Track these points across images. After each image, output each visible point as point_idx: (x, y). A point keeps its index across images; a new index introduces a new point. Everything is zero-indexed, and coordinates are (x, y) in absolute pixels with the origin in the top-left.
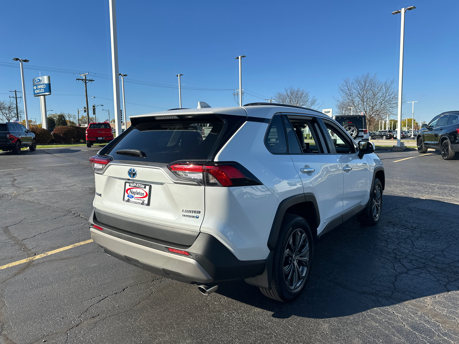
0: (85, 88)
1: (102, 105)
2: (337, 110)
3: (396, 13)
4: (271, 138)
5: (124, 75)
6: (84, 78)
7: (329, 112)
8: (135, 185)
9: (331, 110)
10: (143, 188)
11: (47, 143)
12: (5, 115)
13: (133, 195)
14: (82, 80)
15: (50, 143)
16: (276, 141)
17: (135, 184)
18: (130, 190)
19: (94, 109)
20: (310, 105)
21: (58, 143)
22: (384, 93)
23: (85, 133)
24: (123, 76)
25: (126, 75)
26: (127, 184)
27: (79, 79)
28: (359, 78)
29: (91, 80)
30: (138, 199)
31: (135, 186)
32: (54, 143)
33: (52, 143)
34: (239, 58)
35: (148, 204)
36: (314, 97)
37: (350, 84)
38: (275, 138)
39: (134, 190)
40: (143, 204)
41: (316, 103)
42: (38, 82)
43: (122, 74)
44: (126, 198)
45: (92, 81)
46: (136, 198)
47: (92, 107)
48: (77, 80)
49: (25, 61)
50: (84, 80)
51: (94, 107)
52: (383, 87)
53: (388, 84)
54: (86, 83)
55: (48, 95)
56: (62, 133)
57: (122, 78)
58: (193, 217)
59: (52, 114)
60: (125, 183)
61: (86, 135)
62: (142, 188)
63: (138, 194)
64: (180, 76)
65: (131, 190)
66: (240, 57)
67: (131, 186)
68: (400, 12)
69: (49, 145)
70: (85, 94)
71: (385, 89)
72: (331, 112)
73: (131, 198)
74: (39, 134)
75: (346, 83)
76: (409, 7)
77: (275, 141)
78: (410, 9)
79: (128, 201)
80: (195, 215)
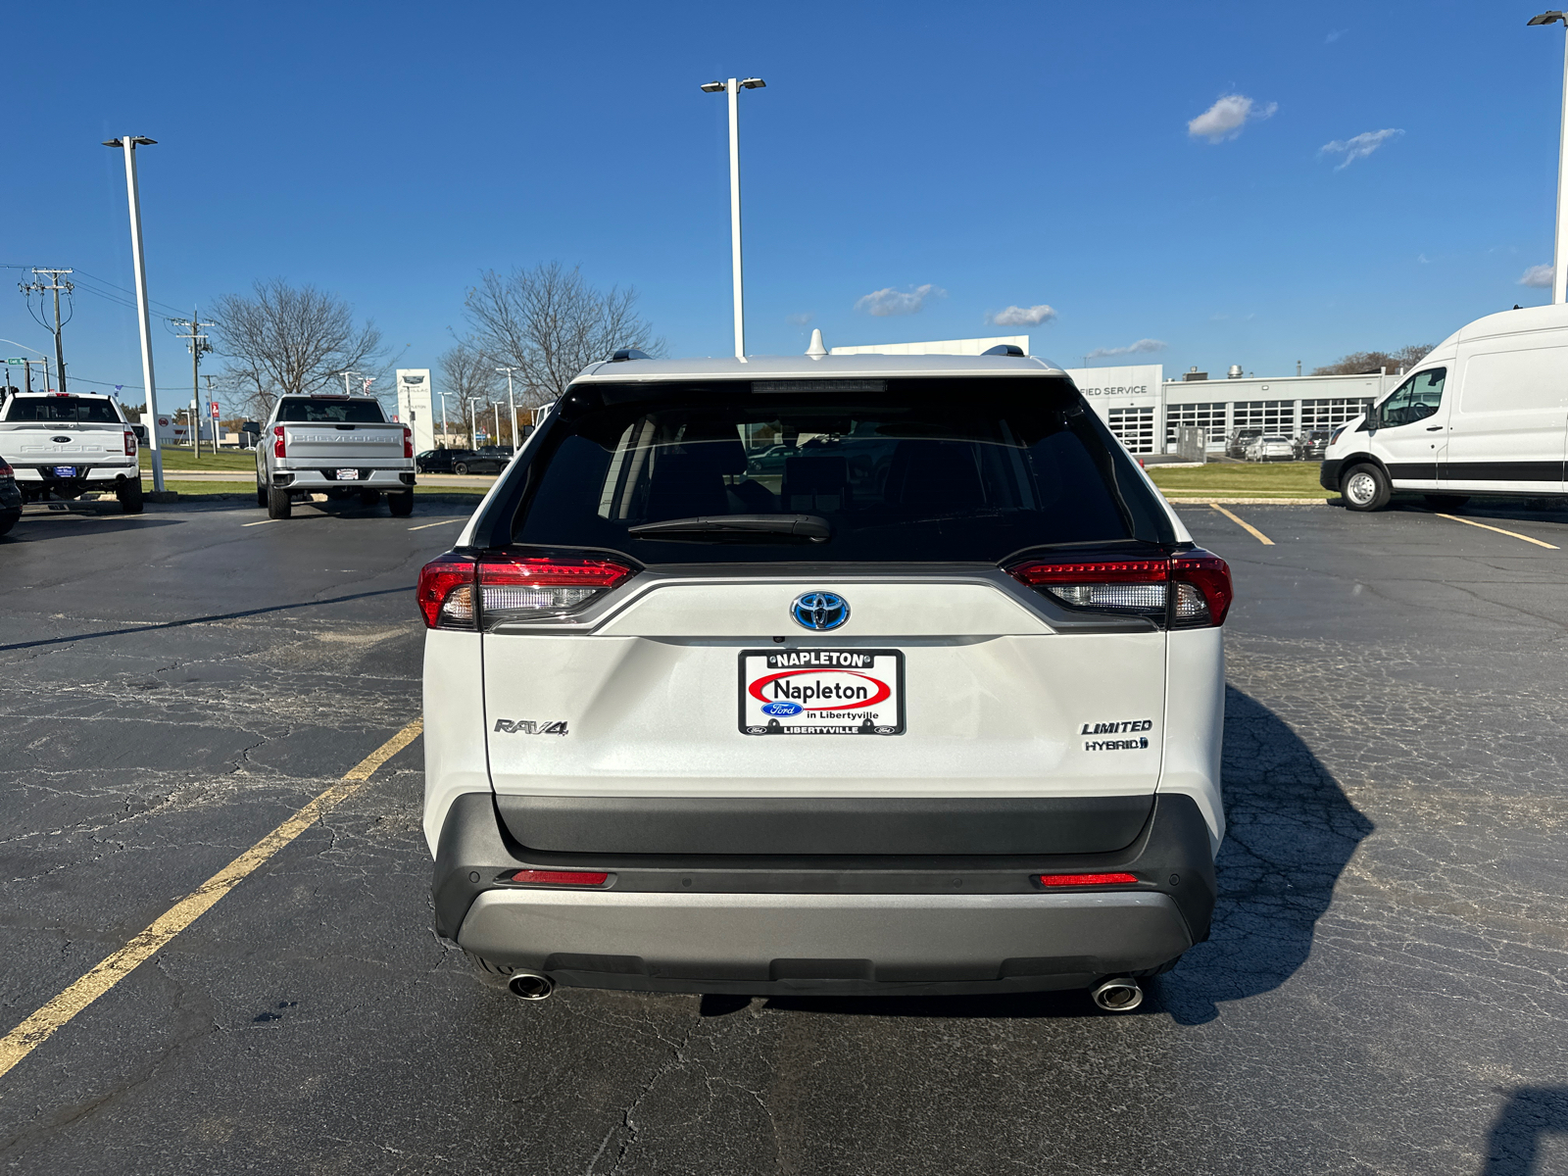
2: (447, 375)
3: (714, 89)
4: (340, 468)
7: (421, 380)
8: (803, 660)
9: (425, 373)
10: (857, 666)
13: (799, 702)
16: (359, 479)
17: (804, 657)
18: (773, 683)
20: (359, 353)
22: (609, 328)
26: (749, 660)
28: (526, 275)
30: (832, 716)
31: (808, 664)
34: (122, 145)
35: (900, 728)
36: (369, 324)
37: (504, 292)
38: (354, 468)
39: (798, 681)
40: (868, 729)
41: (381, 345)
44: (756, 716)
46: (818, 713)
52: (606, 311)
53: (616, 302)
58: (1127, 745)
60: (743, 656)
62: (850, 666)
63: (826, 693)
65: (782, 682)
66: (126, 141)
67: (783, 667)
68: (723, 89)
71: (610, 318)
72: (427, 380)
73: (786, 714)
75: (490, 287)
76: (749, 80)
77: (357, 477)
78: (751, 85)
79: (774, 729)
80: (1137, 736)
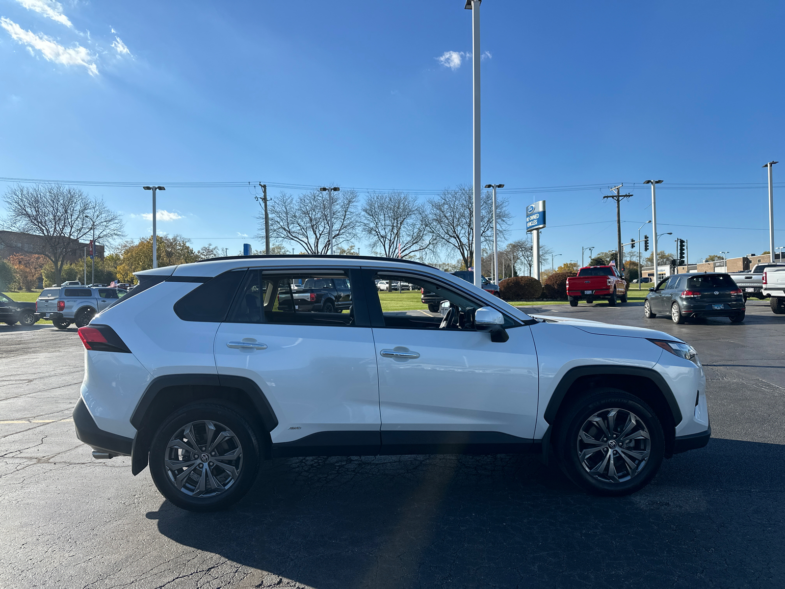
0: (617, 209)
1: (671, 234)
5: (657, 182)
6: (616, 193)
11: (534, 298)
12: (527, 258)
14: (613, 197)
15: (538, 299)
19: (646, 241)
21: (551, 298)
23: (565, 285)
24: (654, 183)
25: (659, 181)
27: (607, 197)
29: (628, 194)
32: (545, 299)
33: (541, 299)
42: (531, 211)
43: (652, 181)
45: (629, 196)
47: (644, 237)
48: (604, 198)
49: (500, 186)
50: (616, 196)
51: (646, 237)
54: (618, 201)
55: (543, 228)
56: (557, 284)
57: (652, 187)
59: (603, 253)
61: (567, 286)
64: (771, 166)
69: (537, 301)
70: (616, 219)
74: (524, 286)
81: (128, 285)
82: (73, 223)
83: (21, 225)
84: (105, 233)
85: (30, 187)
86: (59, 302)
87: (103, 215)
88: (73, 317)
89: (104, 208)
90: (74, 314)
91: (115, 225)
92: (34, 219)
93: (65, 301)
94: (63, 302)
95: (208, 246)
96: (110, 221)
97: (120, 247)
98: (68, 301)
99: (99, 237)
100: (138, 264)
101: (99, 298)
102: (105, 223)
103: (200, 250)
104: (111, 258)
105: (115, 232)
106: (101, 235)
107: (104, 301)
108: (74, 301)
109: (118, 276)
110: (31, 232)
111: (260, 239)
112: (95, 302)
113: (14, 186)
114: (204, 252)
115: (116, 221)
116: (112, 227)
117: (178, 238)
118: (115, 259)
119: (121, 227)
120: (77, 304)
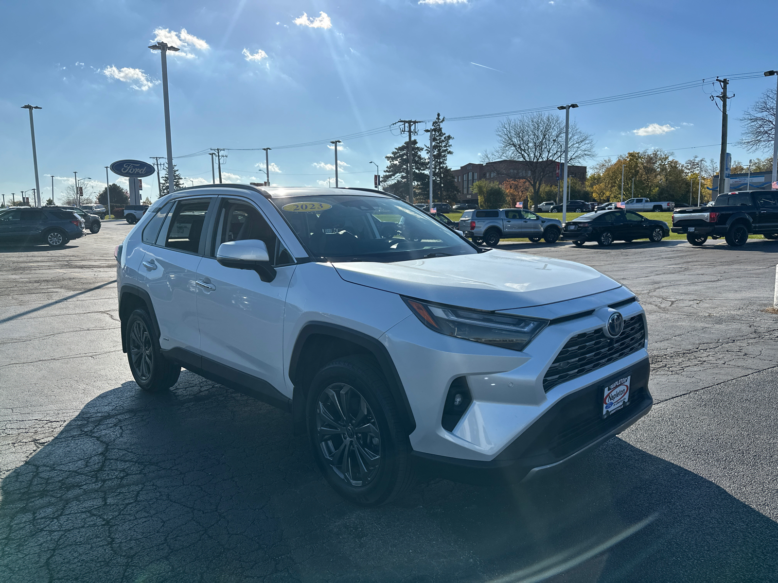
81: (597, 204)
82: (550, 147)
83: (511, 154)
84: (576, 154)
85: (515, 118)
86: (472, 222)
87: (576, 137)
88: (482, 235)
89: (577, 130)
90: (483, 232)
91: (586, 145)
92: (519, 148)
93: (476, 222)
94: (474, 222)
95: (693, 158)
96: (581, 142)
97: (598, 167)
98: (478, 222)
99: (571, 159)
100: (615, 183)
101: (505, 219)
102: (577, 144)
103: (684, 163)
104: (593, 178)
105: (586, 152)
106: (573, 157)
107: (509, 222)
108: (483, 222)
109: (594, 195)
110: (516, 159)
111: (744, 146)
112: (501, 222)
113: (504, 119)
114: (688, 166)
115: (587, 142)
116: (583, 148)
117: (659, 153)
118: (596, 180)
119: (592, 147)
120: (486, 224)
